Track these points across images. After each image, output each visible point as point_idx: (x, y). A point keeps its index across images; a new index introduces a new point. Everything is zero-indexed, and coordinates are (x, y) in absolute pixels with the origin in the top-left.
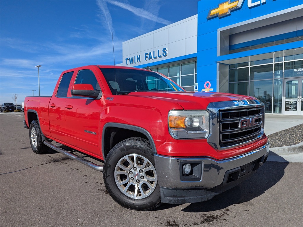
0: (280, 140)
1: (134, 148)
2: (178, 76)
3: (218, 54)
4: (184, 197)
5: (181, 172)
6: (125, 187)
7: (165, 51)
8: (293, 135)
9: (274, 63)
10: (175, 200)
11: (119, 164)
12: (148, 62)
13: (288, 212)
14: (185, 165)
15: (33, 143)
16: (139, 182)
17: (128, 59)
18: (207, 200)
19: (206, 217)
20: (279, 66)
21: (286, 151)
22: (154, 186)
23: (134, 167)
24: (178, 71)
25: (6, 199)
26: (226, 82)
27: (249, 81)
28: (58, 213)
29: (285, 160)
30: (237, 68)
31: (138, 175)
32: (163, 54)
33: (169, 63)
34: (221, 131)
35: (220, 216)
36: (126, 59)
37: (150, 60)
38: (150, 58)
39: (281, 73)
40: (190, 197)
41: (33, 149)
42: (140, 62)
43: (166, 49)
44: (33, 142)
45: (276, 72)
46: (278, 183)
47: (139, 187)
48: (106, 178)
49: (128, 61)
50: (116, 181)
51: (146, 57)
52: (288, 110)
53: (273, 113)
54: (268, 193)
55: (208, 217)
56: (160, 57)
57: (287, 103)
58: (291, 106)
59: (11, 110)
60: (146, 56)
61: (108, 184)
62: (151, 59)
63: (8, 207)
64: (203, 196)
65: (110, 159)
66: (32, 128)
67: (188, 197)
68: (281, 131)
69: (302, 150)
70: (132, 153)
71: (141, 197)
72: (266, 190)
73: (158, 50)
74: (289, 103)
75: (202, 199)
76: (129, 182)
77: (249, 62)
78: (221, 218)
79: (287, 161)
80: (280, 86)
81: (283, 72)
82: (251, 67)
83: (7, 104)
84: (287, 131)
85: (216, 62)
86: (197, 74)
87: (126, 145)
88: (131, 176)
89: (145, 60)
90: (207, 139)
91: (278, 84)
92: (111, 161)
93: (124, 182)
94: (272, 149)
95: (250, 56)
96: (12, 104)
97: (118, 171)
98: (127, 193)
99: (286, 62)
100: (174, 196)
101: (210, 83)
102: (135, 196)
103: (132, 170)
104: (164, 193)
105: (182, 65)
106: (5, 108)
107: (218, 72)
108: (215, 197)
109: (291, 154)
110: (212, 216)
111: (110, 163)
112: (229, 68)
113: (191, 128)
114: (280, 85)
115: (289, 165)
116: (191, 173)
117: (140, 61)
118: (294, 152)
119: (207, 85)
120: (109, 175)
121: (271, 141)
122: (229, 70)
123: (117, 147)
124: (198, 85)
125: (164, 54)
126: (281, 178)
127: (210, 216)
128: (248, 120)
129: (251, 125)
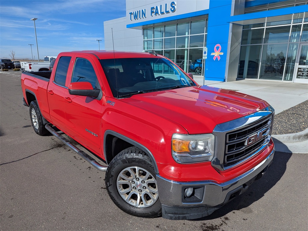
0: (286, 123)
1: (136, 162)
2: (187, 35)
3: (232, 14)
4: (185, 214)
5: (183, 196)
6: (128, 195)
7: (174, 5)
8: (301, 115)
9: (292, 25)
10: (175, 217)
11: (121, 175)
12: (155, 17)
13: (284, 222)
14: (187, 189)
15: (35, 124)
16: (141, 192)
17: (132, 14)
18: (207, 215)
19: (205, 227)
20: (296, 28)
21: (291, 140)
22: (155, 197)
23: (137, 177)
24: (187, 30)
25: (12, 199)
26: (238, 45)
27: (263, 44)
28: (63, 218)
29: (289, 150)
30: (252, 29)
31: (140, 185)
32: (171, 9)
33: (177, 20)
34: (227, 152)
35: (218, 226)
36: (130, 13)
37: (156, 15)
38: (157, 13)
39: (298, 35)
40: (191, 214)
41: (35, 130)
42: (146, 18)
43: (174, 4)
44: (35, 122)
45: (293, 35)
46: (278, 182)
47: (141, 196)
48: (109, 186)
49: (133, 16)
50: (119, 190)
51: (152, 12)
52: (299, 78)
53: (284, 80)
54: (267, 195)
55: (207, 227)
56: (168, 12)
57: (299, 70)
58: (303, 74)
59: (9, 67)
60: (153, 10)
61: (111, 192)
62: (158, 15)
63: (14, 209)
64: (203, 213)
65: (112, 170)
66: (32, 109)
67: (189, 214)
68: (289, 110)
69: (307, 138)
70: (134, 166)
71: (143, 206)
72: (266, 192)
73: (166, 4)
74: (302, 70)
75: (202, 215)
76: (131, 191)
77: (265, 23)
78: (220, 229)
79: (290, 151)
80: (295, 50)
81: (301, 35)
82: (266, 28)
83: (4, 61)
84: (295, 108)
85: (229, 23)
86: (207, 33)
87: (128, 157)
88: (133, 185)
89: (151, 15)
90: (211, 161)
91: (293, 48)
92: (113, 172)
93: (127, 190)
94: (277, 137)
95: (266, 18)
96: (10, 60)
97: (120, 181)
98: (129, 201)
99: (305, 24)
100: (175, 214)
101: (220, 46)
102: (138, 205)
103: (135, 180)
104: (165, 210)
105: (191, 23)
106: (3, 65)
107: (230, 34)
108: (215, 212)
109: (296, 142)
110: (211, 226)
111: (112, 173)
112: (243, 29)
113: (194, 151)
114: (295, 48)
115: (292, 156)
116: (193, 194)
117: (146, 16)
118: (298, 140)
119: (218, 48)
120: (111, 185)
121: (278, 124)
122: (243, 31)
123: (118, 159)
124: (207, 50)
125: (173, 9)
126: (283, 175)
127: (209, 226)
128: (256, 136)
129: (258, 139)
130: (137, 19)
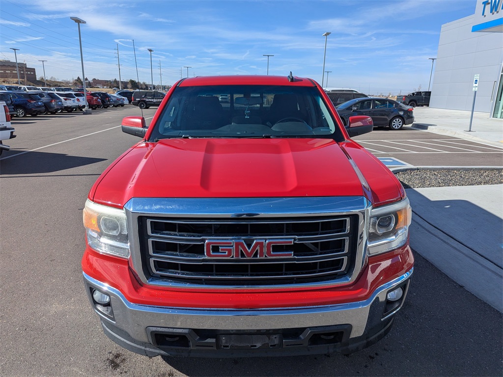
17: (489, 3)
36: (483, 3)
49: (488, 7)
90: (128, 259)
128: (237, 245)
129: (256, 255)
130: (496, 12)
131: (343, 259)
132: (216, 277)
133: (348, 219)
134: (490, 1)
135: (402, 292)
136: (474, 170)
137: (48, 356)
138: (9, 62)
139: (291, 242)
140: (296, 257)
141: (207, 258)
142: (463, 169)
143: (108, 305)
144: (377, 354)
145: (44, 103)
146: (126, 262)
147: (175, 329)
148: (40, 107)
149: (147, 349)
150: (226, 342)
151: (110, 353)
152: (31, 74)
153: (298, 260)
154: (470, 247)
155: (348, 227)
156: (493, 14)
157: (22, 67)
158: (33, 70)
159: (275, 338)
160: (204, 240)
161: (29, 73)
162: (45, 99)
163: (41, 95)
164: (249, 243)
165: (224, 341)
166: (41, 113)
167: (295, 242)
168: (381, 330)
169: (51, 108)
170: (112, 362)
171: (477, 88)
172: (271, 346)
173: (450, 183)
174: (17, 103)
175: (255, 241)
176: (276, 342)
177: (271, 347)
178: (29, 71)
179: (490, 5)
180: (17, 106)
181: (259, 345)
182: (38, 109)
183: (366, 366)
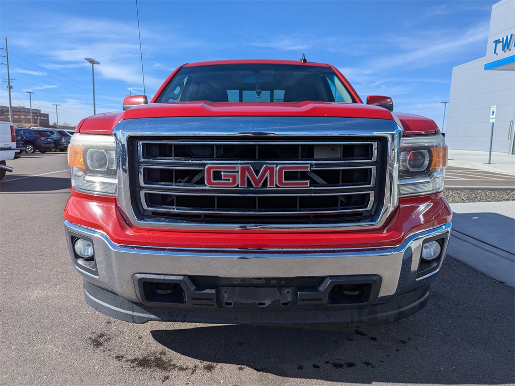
19: (156, 356)
36: (494, 42)
49: (500, 46)
55: (158, 359)
110: (166, 361)
127: (164, 359)
128: (243, 170)
129: (265, 185)
130: (508, 50)
131: (369, 194)
132: (218, 212)
133: (375, 144)
134: (501, 40)
135: (439, 248)
136: (499, 190)
137: (22, 334)
138: (24, 108)
139: (307, 168)
140: (313, 188)
141: (207, 187)
142: (487, 188)
143: (91, 259)
144: (409, 339)
145: (54, 140)
146: (113, 200)
147: (167, 276)
148: (49, 143)
149: (135, 314)
150: (229, 298)
151: (94, 333)
152: (44, 119)
153: (316, 191)
154: (506, 250)
155: (375, 153)
156: (505, 51)
157: (36, 113)
158: (47, 116)
159: (288, 292)
160: (204, 165)
161: (42, 118)
162: (55, 136)
163: (52, 133)
164: (257, 169)
165: (226, 296)
166: (50, 150)
167: (312, 169)
168: (415, 301)
169: (60, 145)
170: (95, 341)
171: (494, 120)
172: (283, 304)
173: (475, 200)
174: (27, 139)
175: (264, 166)
176: (289, 298)
177: (283, 306)
178: (43, 117)
179: (501, 43)
180: (27, 143)
181: (268, 302)
182: (47, 146)
183: (398, 350)
